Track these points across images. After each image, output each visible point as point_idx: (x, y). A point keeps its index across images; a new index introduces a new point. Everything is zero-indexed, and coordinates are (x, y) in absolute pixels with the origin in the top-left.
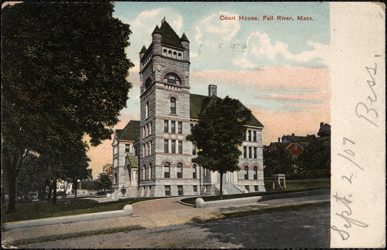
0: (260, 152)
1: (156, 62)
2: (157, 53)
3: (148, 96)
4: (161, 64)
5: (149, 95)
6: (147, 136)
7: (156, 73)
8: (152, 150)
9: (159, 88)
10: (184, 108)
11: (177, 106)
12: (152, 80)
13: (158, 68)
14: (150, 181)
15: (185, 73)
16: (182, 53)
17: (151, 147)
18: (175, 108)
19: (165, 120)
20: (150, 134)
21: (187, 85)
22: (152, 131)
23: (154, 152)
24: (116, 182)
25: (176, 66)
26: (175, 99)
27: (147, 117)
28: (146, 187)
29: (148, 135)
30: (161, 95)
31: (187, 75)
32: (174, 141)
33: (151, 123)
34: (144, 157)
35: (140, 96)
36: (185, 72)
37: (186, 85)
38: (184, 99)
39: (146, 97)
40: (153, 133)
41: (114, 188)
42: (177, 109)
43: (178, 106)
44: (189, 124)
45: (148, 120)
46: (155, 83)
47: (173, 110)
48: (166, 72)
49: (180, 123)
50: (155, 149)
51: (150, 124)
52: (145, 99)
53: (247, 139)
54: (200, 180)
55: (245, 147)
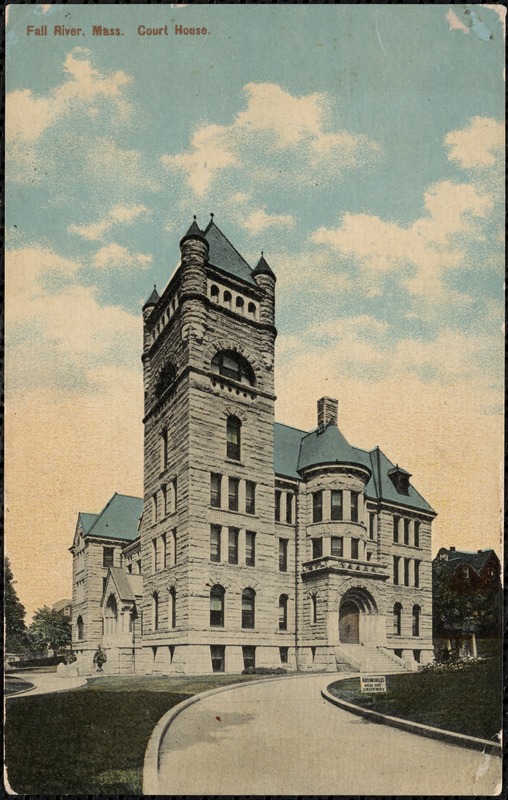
0: (426, 571)
1: (191, 315)
2: (195, 289)
3: (164, 414)
4: (203, 321)
5: (170, 408)
6: (163, 517)
7: (190, 346)
8: (178, 552)
9: (198, 387)
10: (261, 448)
11: (243, 441)
12: (178, 365)
13: (195, 332)
14: (170, 635)
15: (264, 357)
16: (257, 304)
17: (172, 544)
18: (238, 446)
19: (213, 474)
20: (172, 509)
21: (269, 390)
22: (176, 503)
23: (183, 557)
24: (80, 637)
25: (241, 335)
26: (239, 423)
27: (162, 470)
28: (159, 649)
29: (166, 514)
30: (202, 406)
31: (269, 364)
32: (234, 531)
33: (174, 481)
34: (154, 573)
35: (143, 417)
36: (264, 354)
37: (267, 390)
38: (260, 424)
39: (159, 416)
40: (179, 507)
41: (77, 651)
42: (242, 447)
43: (248, 442)
44: (273, 490)
45: (165, 477)
46: (186, 373)
47: (234, 451)
48: (216, 348)
49: (251, 485)
50: (186, 549)
51: (171, 485)
52: (157, 422)
53: (401, 539)
54: (296, 634)
55: (397, 559)
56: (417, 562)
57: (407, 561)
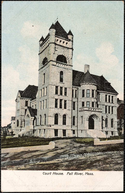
2: (53, 41)
5: (45, 69)
9: (53, 65)
10: (69, 79)
12: (48, 59)
14: (44, 126)
16: (68, 43)
17: (45, 103)
19: (56, 86)
22: (47, 93)
26: (63, 73)
28: (41, 130)
30: (54, 70)
32: (61, 100)
33: (47, 87)
34: (40, 110)
37: (70, 64)
44: (71, 89)
45: (44, 86)
46: (50, 61)
47: (61, 80)
48: (58, 55)
49: (66, 89)
52: (42, 71)
53: (108, 101)
54: (77, 126)
55: (106, 106)
56: (112, 107)
57: (109, 107)
